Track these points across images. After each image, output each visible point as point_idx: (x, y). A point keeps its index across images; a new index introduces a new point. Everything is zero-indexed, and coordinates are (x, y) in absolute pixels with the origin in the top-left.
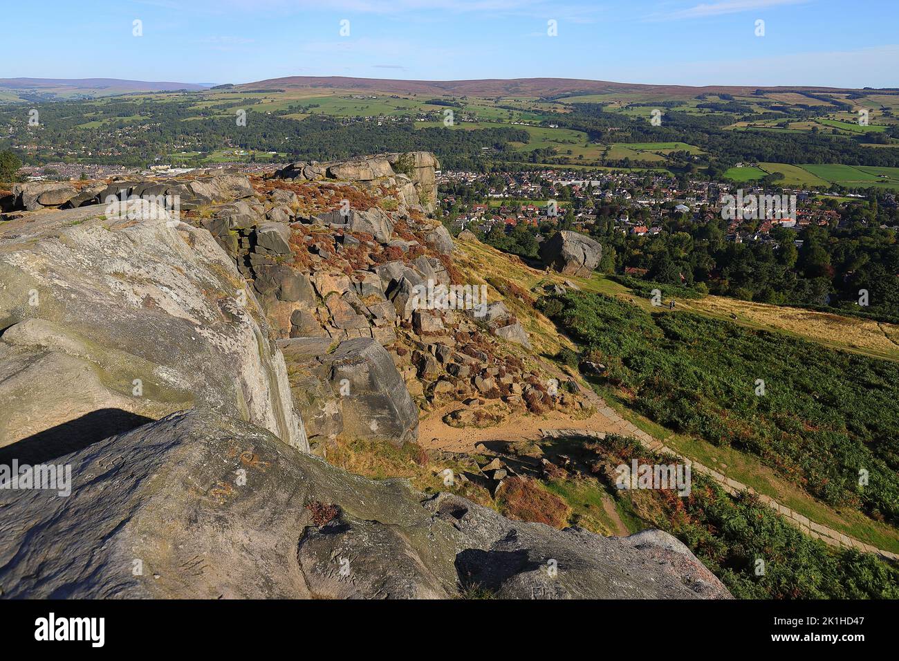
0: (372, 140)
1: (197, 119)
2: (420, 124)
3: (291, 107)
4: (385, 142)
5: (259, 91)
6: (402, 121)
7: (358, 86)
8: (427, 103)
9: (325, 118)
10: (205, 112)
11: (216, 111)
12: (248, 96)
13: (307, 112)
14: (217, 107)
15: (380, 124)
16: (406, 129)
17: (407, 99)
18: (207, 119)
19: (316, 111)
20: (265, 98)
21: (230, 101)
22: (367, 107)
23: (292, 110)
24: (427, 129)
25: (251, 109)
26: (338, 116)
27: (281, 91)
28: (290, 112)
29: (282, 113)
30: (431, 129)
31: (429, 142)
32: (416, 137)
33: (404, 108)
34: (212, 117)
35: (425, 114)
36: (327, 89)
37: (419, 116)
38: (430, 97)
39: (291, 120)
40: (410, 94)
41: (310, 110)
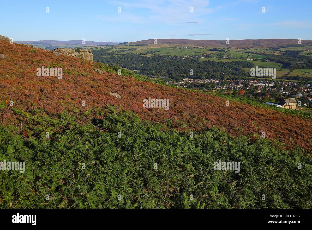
0: (178, 66)
1: (108, 56)
2: (203, 59)
3: (148, 52)
4: (184, 66)
5: (137, 45)
6: (194, 58)
7: (182, 43)
8: (210, 50)
9: (161, 56)
10: (111, 54)
11: (116, 53)
12: (132, 47)
13: (154, 54)
14: (118, 52)
15: (184, 59)
16: (195, 61)
17: (201, 48)
18: (112, 56)
19: (158, 53)
20: (139, 48)
21: (123, 49)
22: (181, 52)
23: (148, 53)
24: (204, 61)
25: (131, 52)
26: (167, 55)
27: (146, 45)
28: (147, 54)
29: (143, 54)
30: (206, 61)
31: (204, 67)
32: (199, 65)
33: (198, 52)
34: (114, 56)
35: (206, 55)
36: (168, 44)
37: (203, 56)
38: (212, 48)
39: (146, 57)
40: (204, 46)
41: (156, 53)
